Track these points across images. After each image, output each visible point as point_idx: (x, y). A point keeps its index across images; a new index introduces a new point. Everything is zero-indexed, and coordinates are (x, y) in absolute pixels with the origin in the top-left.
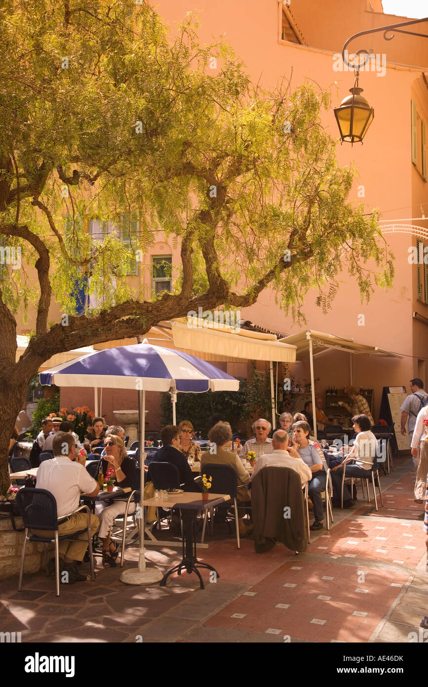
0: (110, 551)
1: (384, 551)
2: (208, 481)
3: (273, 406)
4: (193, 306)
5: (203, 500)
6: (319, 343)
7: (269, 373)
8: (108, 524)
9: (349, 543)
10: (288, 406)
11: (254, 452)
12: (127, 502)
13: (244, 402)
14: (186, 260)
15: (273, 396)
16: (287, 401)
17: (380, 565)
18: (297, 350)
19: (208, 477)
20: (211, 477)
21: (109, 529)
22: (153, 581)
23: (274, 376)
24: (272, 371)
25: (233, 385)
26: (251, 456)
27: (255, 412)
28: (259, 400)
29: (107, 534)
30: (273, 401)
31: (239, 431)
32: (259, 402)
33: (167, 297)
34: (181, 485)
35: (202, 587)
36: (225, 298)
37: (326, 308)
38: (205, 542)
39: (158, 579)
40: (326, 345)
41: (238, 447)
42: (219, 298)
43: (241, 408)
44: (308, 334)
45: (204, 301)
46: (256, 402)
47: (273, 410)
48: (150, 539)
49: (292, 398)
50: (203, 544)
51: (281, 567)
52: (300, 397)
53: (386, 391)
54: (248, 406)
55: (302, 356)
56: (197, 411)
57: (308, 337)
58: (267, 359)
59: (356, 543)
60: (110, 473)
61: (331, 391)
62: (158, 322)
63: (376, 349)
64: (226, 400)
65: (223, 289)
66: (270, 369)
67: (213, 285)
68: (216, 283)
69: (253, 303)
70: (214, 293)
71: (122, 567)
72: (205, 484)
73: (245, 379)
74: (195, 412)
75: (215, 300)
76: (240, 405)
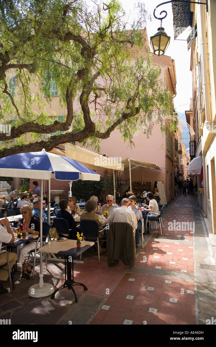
0: (27, 271)
1: (174, 263)
2: (80, 236)
3: (114, 189)
4: (76, 136)
5: (77, 248)
6: (133, 163)
7: (113, 175)
8: (24, 255)
9: (155, 257)
10: (119, 188)
11: (107, 212)
12: (37, 242)
13: (103, 187)
14: (69, 100)
15: (114, 185)
16: (119, 187)
17: (175, 273)
18: (124, 166)
19: (80, 233)
20: (82, 234)
21: (25, 258)
22: (47, 295)
23: (115, 176)
24: (114, 174)
25: (96, 177)
26: (106, 213)
27: (107, 191)
28: (109, 186)
29: (24, 261)
30: (114, 186)
31: (101, 199)
32: (109, 187)
33: (57, 123)
34: (70, 230)
35: (76, 301)
36: (93, 132)
37: (149, 135)
38: (82, 260)
39: (50, 293)
40: (136, 164)
41: (100, 208)
42: (90, 132)
43: (101, 190)
44: (129, 159)
45: (83, 134)
46: (107, 187)
47: (114, 190)
48: (54, 258)
49: (121, 185)
50: (81, 261)
51: (123, 278)
52: (124, 185)
53: (156, 183)
54: (104, 189)
55: (126, 169)
56: (83, 190)
57: (129, 161)
58: (113, 169)
59: (158, 257)
60: (24, 228)
61: (135, 183)
62: (58, 145)
63: (157, 165)
64: (95, 186)
65: (92, 127)
66: (113, 174)
67: (87, 125)
68: (88, 123)
69: (108, 137)
70: (87, 129)
71: (33, 280)
72: (78, 238)
73: (103, 178)
74: (83, 191)
75: (88, 133)
76: (101, 188)
